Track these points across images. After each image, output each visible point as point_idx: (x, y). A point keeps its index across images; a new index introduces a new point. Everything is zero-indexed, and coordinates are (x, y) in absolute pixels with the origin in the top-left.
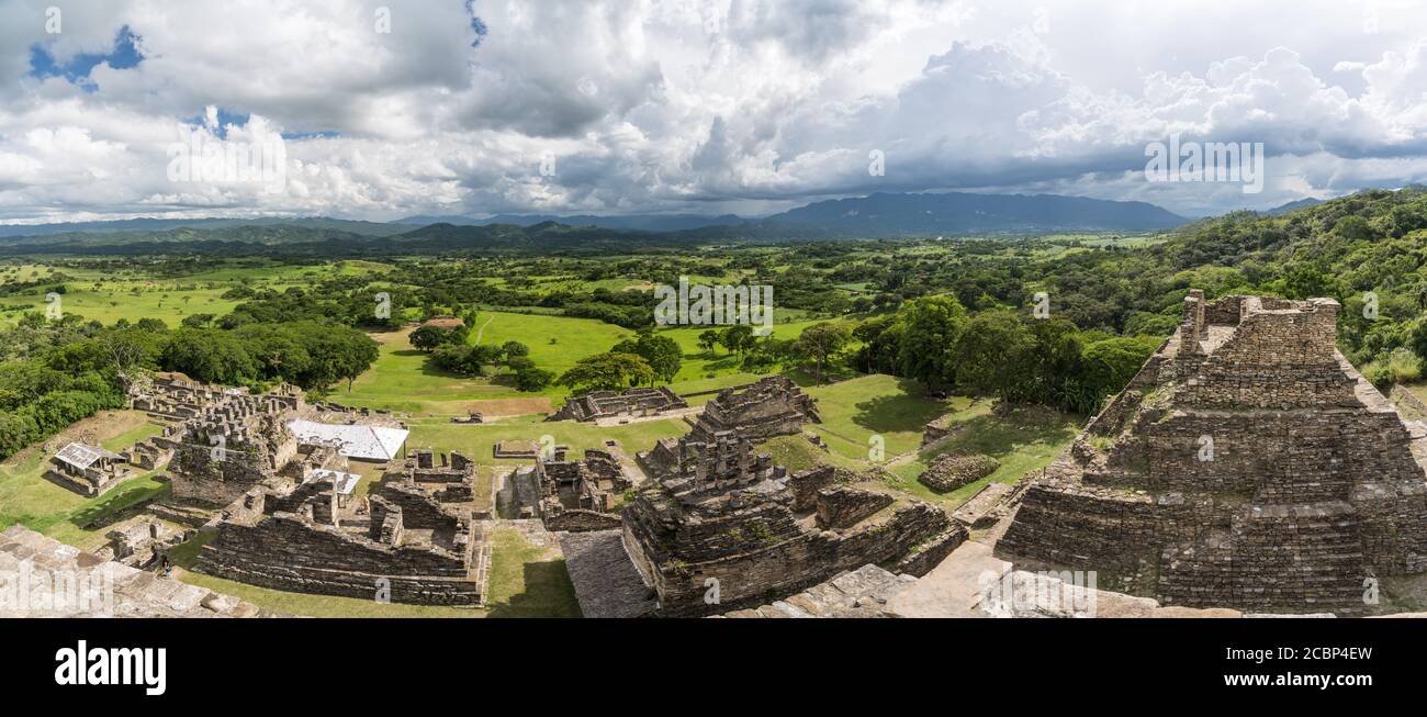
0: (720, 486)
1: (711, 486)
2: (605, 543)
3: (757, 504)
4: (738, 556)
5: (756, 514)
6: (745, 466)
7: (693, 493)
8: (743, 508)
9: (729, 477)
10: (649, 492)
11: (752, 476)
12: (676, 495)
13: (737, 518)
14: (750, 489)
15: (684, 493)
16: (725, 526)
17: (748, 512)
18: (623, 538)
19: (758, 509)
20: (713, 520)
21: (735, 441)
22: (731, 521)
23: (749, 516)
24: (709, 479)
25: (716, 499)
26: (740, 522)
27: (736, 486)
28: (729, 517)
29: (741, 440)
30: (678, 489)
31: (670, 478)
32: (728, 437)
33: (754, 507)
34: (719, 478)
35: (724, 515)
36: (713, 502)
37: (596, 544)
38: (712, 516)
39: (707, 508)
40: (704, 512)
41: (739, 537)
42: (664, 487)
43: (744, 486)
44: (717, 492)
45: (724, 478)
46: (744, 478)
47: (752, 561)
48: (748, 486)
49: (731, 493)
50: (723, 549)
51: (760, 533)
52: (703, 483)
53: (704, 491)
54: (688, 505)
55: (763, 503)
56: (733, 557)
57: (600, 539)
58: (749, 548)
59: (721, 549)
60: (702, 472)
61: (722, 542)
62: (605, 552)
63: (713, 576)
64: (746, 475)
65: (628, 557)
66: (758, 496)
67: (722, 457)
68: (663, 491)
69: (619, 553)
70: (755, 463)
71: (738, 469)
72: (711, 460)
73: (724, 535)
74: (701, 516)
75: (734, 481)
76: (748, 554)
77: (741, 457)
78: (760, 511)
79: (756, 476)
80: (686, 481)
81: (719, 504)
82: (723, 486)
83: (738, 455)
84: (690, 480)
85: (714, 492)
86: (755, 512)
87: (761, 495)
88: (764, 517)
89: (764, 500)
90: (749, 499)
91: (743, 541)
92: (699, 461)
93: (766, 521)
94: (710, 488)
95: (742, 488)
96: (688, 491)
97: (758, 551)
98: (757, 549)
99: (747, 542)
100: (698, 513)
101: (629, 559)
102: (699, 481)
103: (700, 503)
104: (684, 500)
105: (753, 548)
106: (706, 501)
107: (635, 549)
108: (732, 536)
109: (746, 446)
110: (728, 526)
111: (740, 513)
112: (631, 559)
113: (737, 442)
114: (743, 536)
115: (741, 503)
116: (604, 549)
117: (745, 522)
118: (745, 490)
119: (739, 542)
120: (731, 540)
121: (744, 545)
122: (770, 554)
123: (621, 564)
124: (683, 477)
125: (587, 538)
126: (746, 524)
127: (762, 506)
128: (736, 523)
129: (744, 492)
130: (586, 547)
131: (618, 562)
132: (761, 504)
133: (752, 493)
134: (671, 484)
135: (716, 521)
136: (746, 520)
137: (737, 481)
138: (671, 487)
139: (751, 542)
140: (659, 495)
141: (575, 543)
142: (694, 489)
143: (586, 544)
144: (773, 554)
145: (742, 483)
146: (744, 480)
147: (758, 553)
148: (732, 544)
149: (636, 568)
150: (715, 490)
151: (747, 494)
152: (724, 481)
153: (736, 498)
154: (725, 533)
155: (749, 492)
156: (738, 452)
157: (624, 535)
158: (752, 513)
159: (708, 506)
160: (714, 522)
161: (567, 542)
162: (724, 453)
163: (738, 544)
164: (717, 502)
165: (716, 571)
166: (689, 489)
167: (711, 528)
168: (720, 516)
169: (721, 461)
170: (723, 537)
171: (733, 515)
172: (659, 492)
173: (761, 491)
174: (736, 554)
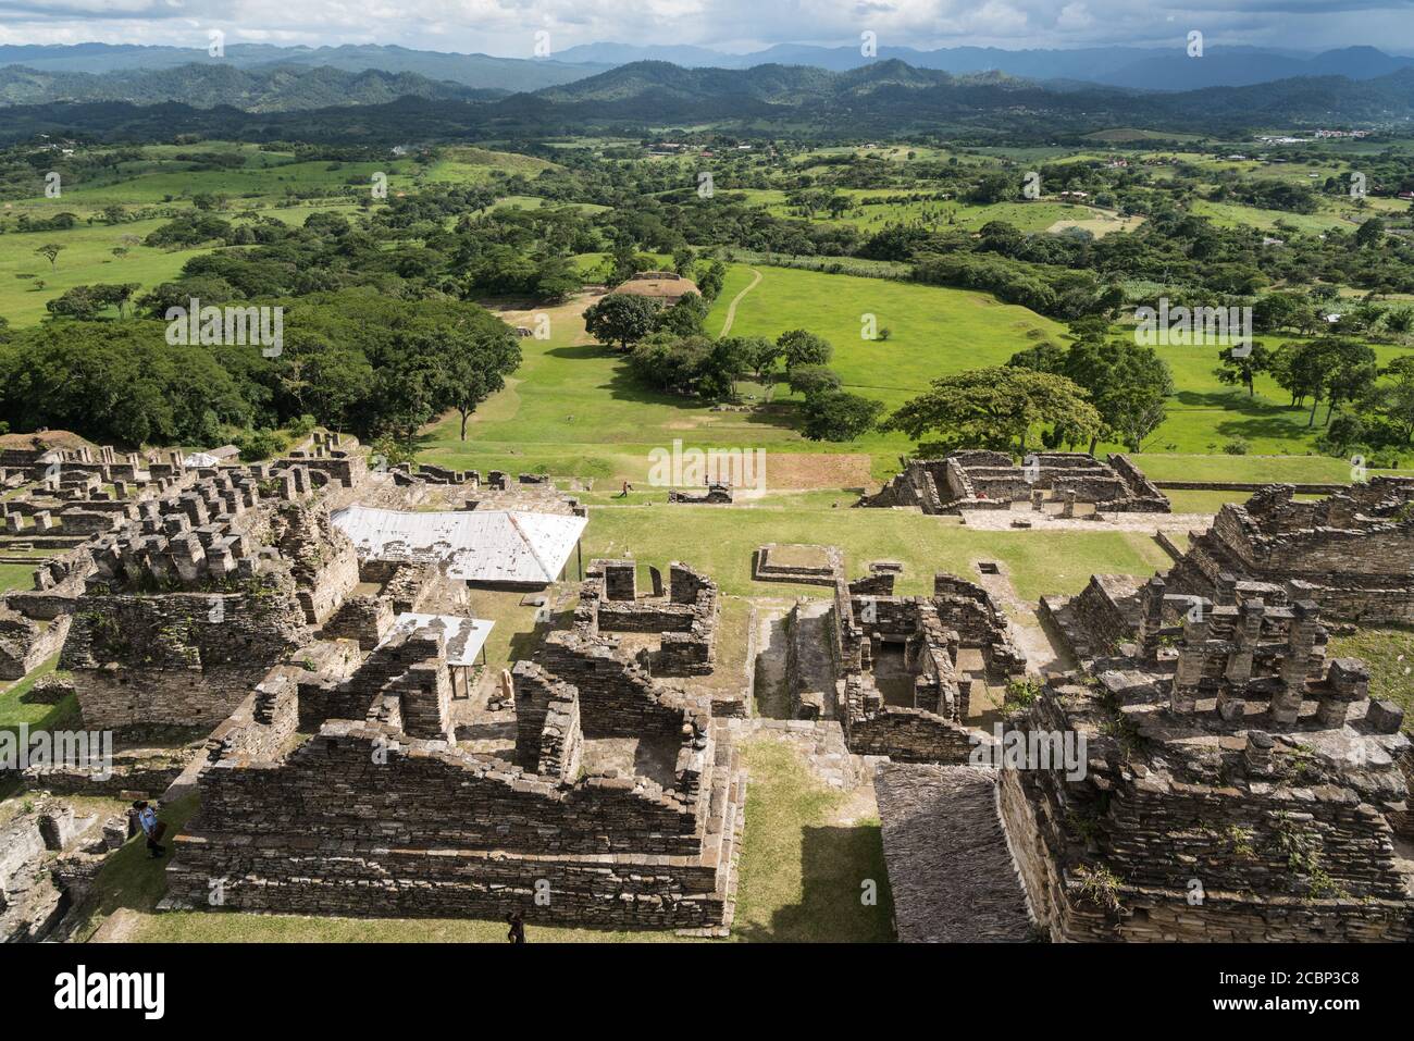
0: (1228, 713)
1: (1206, 705)
2: (961, 796)
3: (1307, 779)
4: (1237, 897)
5: (1301, 804)
6: (1300, 679)
7: (1163, 714)
8: (1272, 779)
9: (1252, 694)
10: (1066, 689)
11: (1309, 708)
12: (1125, 709)
13: (1253, 799)
14: (1298, 738)
15: (1144, 708)
16: (1221, 812)
17: (1283, 795)
18: (997, 791)
19: (1307, 794)
20: (1197, 788)
21: (1283, 612)
22: (1237, 802)
23: (1282, 805)
24: (1206, 690)
25: (1212, 741)
26: (1257, 812)
27: (1266, 721)
28: (1233, 792)
29: (1300, 613)
30: (1131, 695)
31: (1117, 667)
32: (1269, 598)
33: (1297, 784)
34: (1230, 691)
35: (1224, 784)
36: (1206, 745)
37: (945, 798)
38: (1195, 778)
39: (1189, 757)
40: (1180, 764)
41: (1248, 849)
42: (1100, 685)
43: (1285, 727)
44: (1218, 723)
45: (1241, 696)
46: (1288, 708)
47: (1264, 920)
48: (1296, 731)
49: (1251, 737)
50: (1207, 870)
51: (1298, 856)
52: (1190, 695)
53: (1188, 714)
54: (1146, 739)
55: (1324, 782)
56: (1224, 895)
57: (953, 785)
58: (1265, 885)
59: (1201, 867)
60: (1192, 668)
61: (1208, 850)
62: (959, 819)
63: (1171, 933)
64: (1295, 702)
65: (1003, 838)
66: (1314, 763)
67: (1245, 645)
68: (1096, 695)
69: (986, 826)
70: (1324, 678)
71: (1279, 681)
72: (1216, 645)
73: (1214, 834)
74: (1171, 771)
75: (1262, 709)
76: (1257, 900)
77: (1292, 656)
78: (1311, 803)
79: (1319, 710)
80: (1151, 681)
81: (1216, 756)
82: (1235, 713)
83: (1286, 648)
84: (1159, 682)
85: (1211, 724)
86: (1298, 800)
87: (1323, 763)
88: (1316, 818)
89: (1326, 776)
90: (1291, 764)
91: (1253, 864)
92: (1190, 641)
93: (1321, 830)
94: (1203, 713)
95: (1278, 731)
96: (1151, 708)
97: (1285, 900)
98: (1284, 895)
99: (1262, 869)
100: (1165, 764)
101: (1005, 844)
102: (1179, 689)
103: (1174, 741)
104: (1138, 725)
105: (1276, 888)
106: (1188, 741)
107: (1020, 822)
108: (1232, 845)
109: (1309, 632)
110: (1227, 815)
111: (1264, 791)
112: (1009, 844)
113: (1290, 615)
114: (1256, 850)
115: (1270, 768)
116: (957, 812)
117: (1270, 817)
118: (1285, 737)
119: (1245, 863)
120: (1229, 852)
121: (1254, 874)
122: (1310, 919)
123: (987, 855)
124: (1146, 672)
125: (927, 779)
126: (1271, 823)
127: (1319, 788)
128: (1246, 814)
129: (1285, 742)
130: (922, 800)
131: (983, 849)
132: (1318, 784)
133: (1301, 749)
134: (1116, 681)
135: (1203, 795)
136: (1274, 814)
137: (1270, 710)
138: (1115, 688)
139: (1274, 871)
140: (1087, 704)
141: (902, 790)
142: (1167, 704)
143: (923, 793)
144: (1316, 922)
145: (1280, 719)
146: (1289, 713)
147: (1282, 907)
148: (1228, 864)
149: (1016, 869)
150: (1214, 720)
151: (1288, 749)
152: (1240, 702)
153: (1261, 751)
154: (1217, 831)
155: (1294, 746)
156: (1285, 641)
157: (1001, 784)
158: (1291, 801)
159: (1191, 752)
160: (1198, 798)
161: (886, 785)
162: (1252, 636)
163: (1242, 866)
164: (1212, 750)
165: (1180, 921)
166: (1155, 702)
167: (1190, 810)
168: (1213, 785)
169: (1240, 652)
170: (1212, 840)
171: (1244, 793)
172: (1087, 697)
173: (1325, 752)
174: (1233, 891)
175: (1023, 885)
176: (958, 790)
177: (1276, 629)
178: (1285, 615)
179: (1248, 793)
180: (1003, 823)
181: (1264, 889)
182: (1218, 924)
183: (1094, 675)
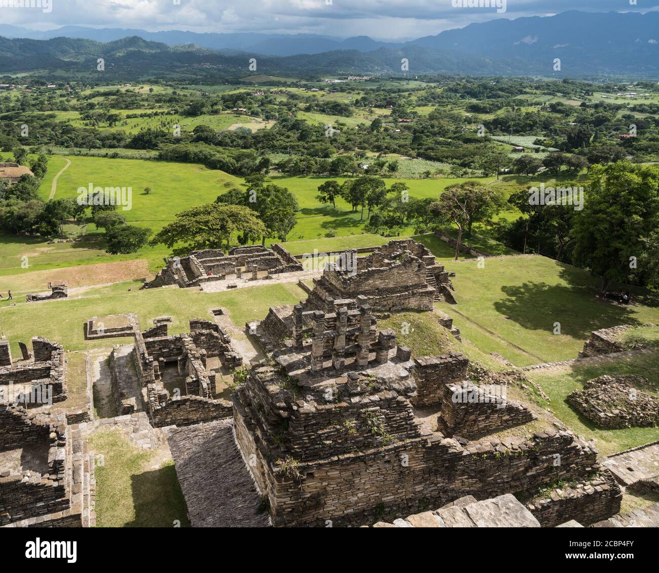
0: (338, 366)
1: (328, 364)
2: (216, 438)
3: (376, 390)
4: (352, 455)
5: (374, 403)
6: (367, 343)
7: (309, 373)
8: (360, 394)
9: (348, 355)
10: (261, 369)
11: (372, 356)
12: (291, 374)
13: (352, 406)
14: (369, 371)
15: (299, 372)
16: (340, 415)
17: (366, 400)
18: (234, 430)
19: (375, 398)
20: (328, 406)
21: (356, 312)
22: (346, 409)
23: (366, 405)
24: (326, 357)
25: (332, 381)
26: (356, 412)
27: (355, 367)
28: (344, 404)
29: (363, 311)
30: (292, 366)
31: (284, 353)
32: (349, 306)
33: (372, 394)
34: (338, 355)
35: (340, 401)
36: (329, 384)
38: (326, 402)
39: (323, 392)
40: (319, 396)
41: (353, 431)
42: (277, 364)
43: (363, 368)
44: (334, 372)
45: (342, 356)
46: (363, 358)
47: (365, 463)
48: (368, 368)
49: (349, 376)
50: (337, 446)
51: (376, 428)
52: (320, 361)
53: (320, 370)
54: (302, 387)
55: (382, 390)
56: (346, 456)
57: (211, 432)
58: (363, 446)
59: (335, 445)
60: (319, 347)
61: (337, 436)
62: (216, 450)
63: (325, 481)
64: (366, 355)
65: (240, 454)
66: (378, 382)
67: (342, 331)
68: (276, 370)
69: (231, 451)
70: (377, 341)
71: (358, 346)
72: (328, 333)
73: (338, 427)
74: (315, 400)
75: (353, 361)
76: (361, 454)
77: (362, 333)
78: (378, 401)
79: (377, 356)
80: (301, 357)
81: (335, 388)
82: (341, 366)
83: (359, 329)
84: (305, 357)
85: (331, 373)
86: (373, 402)
87: (381, 381)
88: (381, 408)
89: (383, 387)
90: (367, 385)
91: (357, 437)
92: (316, 334)
93: (384, 413)
94: (326, 368)
95: (361, 370)
96: (303, 371)
97: (372, 451)
98: (372, 448)
99: (361, 438)
100: (312, 398)
101: (241, 458)
102: (314, 359)
103: (315, 385)
104: (297, 381)
105: (368, 446)
106: (321, 384)
107: (247, 444)
108: (347, 430)
109: (368, 320)
110: (343, 416)
111: (357, 401)
112: (243, 457)
113: (360, 313)
114: (358, 430)
115: (359, 389)
116: (214, 447)
117: (362, 413)
118: (364, 373)
119: (354, 438)
120: (346, 434)
121: (358, 442)
122: (384, 457)
123: (233, 465)
124: (298, 353)
125: (197, 433)
126: (362, 416)
127: (380, 394)
128: (351, 413)
129: (364, 375)
130: (196, 445)
131: (230, 463)
132: (380, 392)
133: (371, 377)
134: (285, 360)
135: (331, 409)
136: (363, 411)
137: (356, 361)
138: (285, 364)
139: (366, 438)
140: (272, 375)
141: (184, 442)
142: (310, 367)
143: (196, 441)
144: (387, 457)
145: (361, 364)
146: (363, 360)
147: (372, 454)
148: (346, 440)
149: (248, 469)
150: (332, 370)
151: (366, 378)
152: (343, 359)
153: (354, 382)
154: (340, 425)
155: (368, 376)
156: (359, 326)
157: (235, 426)
158: (369, 403)
159: (323, 389)
160: (329, 411)
161: (175, 441)
162: (344, 326)
163: (352, 440)
164: (332, 386)
165: (328, 474)
166: (304, 367)
167: (325, 418)
168: (335, 403)
169: (339, 335)
170: (338, 430)
171: (349, 403)
172: (271, 371)
173: (381, 376)
174: (350, 453)
175: (252, 476)
176: (214, 434)
177: (354, 321)
178: (357, 313)
179: (350, 403)
180: (239, 447)
181: (363, 448)
182: (346, 470)
183: (274, 359)
